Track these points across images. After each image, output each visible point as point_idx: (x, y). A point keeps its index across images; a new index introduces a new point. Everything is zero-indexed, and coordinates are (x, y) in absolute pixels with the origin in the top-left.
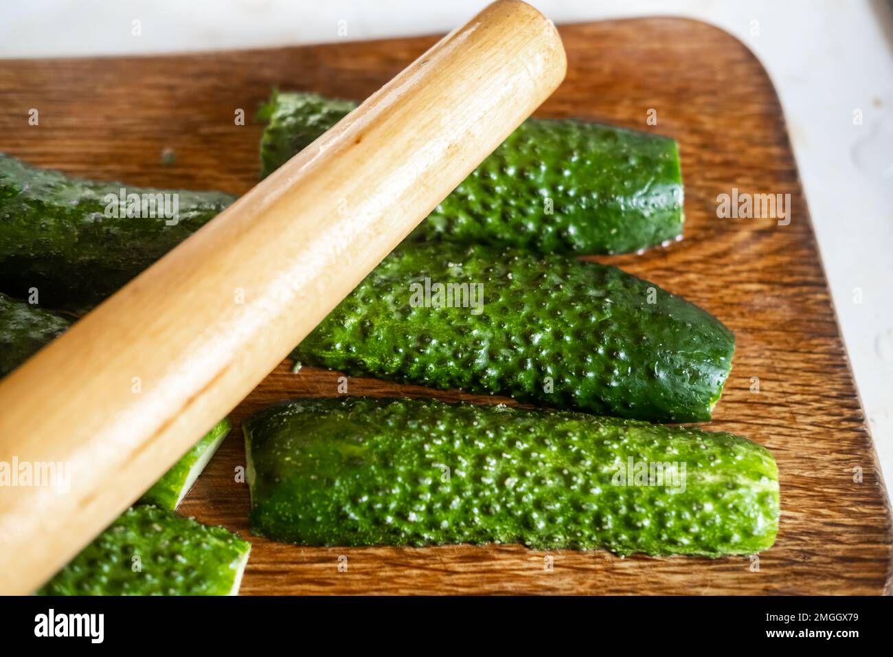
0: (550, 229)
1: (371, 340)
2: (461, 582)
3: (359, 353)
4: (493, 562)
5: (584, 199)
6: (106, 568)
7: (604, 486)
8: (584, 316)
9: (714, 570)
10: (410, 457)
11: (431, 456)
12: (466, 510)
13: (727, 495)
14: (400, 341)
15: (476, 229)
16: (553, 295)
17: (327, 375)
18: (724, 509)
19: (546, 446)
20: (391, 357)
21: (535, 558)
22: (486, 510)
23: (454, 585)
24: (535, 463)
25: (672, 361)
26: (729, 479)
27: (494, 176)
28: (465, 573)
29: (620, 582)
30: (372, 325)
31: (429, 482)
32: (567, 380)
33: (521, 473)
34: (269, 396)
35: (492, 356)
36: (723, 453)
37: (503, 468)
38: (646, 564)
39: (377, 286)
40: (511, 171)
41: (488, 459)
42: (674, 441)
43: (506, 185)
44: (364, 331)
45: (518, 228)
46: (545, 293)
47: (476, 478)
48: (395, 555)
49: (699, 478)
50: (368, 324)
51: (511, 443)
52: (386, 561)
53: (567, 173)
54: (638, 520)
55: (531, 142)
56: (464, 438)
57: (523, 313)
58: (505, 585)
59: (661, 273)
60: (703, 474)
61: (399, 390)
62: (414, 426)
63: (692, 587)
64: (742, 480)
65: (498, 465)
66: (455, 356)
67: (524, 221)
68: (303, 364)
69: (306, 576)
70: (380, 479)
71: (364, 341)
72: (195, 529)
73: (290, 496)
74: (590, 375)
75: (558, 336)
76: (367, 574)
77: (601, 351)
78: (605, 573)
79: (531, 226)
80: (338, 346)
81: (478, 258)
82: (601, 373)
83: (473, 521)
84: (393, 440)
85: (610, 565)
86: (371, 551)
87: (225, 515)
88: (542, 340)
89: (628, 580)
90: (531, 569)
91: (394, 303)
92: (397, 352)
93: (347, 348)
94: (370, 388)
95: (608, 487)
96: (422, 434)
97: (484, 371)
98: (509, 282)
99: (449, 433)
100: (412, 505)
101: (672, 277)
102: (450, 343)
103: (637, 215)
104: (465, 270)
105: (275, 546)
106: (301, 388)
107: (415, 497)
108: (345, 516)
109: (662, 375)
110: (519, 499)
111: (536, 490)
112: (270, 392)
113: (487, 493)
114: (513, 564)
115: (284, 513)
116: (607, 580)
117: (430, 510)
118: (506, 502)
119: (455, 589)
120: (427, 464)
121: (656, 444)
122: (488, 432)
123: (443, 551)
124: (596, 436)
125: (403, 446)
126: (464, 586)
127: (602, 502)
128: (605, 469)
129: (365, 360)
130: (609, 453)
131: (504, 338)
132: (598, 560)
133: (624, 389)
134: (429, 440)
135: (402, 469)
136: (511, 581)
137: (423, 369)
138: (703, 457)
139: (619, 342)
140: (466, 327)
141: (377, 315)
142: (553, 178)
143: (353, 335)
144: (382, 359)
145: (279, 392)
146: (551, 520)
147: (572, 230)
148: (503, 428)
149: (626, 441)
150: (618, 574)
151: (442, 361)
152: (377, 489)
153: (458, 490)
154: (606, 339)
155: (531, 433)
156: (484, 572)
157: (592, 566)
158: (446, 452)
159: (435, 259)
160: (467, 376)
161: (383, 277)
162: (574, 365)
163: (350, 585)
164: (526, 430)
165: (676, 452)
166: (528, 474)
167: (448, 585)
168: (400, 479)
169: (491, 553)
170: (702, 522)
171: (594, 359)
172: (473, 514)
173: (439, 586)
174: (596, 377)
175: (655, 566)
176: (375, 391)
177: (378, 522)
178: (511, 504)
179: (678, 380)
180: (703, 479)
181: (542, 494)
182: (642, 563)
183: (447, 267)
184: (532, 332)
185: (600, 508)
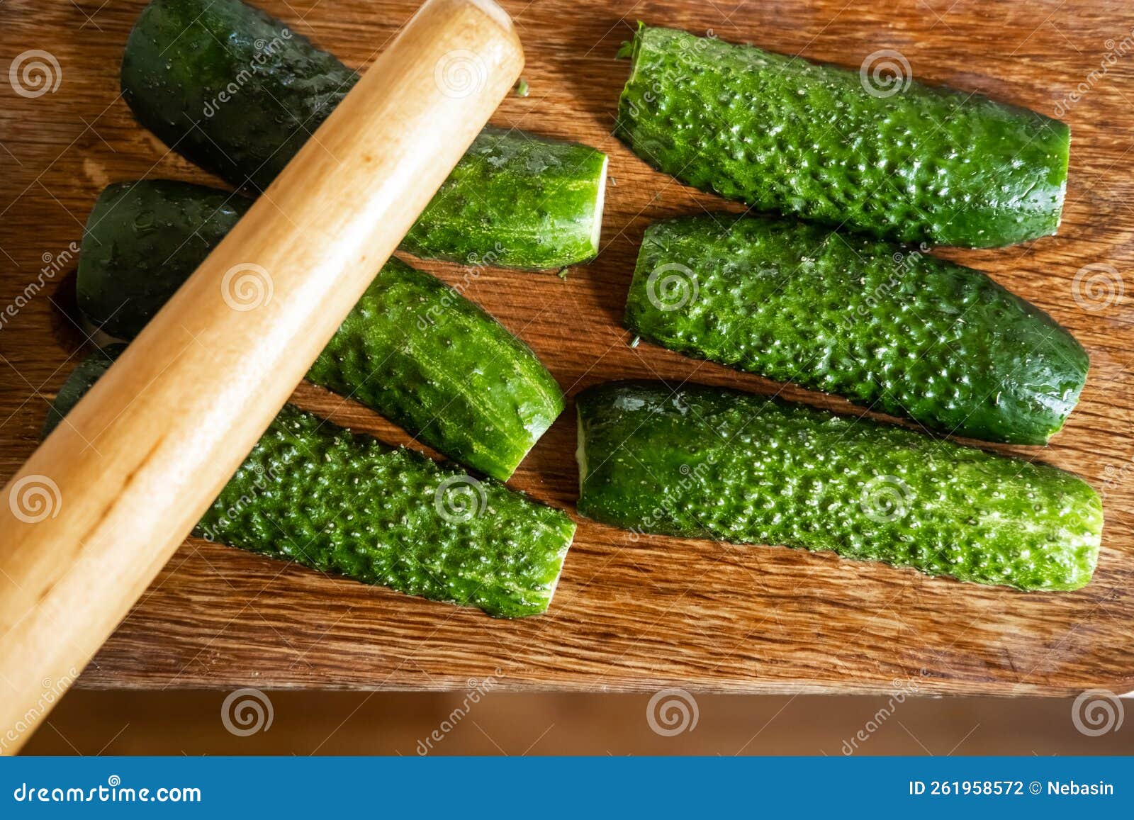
0: (913, 224)
1: (715, 335)
2: (772, 583)
3: (700, 344)
4: (805, 567)
5: (954, 201)
6: (446, 545)
7: (924, 522)
8: (932, 336)
9: (1020, 599)
10: (739, 472)
11: (761, 474)
12: (786, 526)
13: (1046, 547)
14: (742, 338)
15: (835, 213)
16: (905, 308)
17: (664, 353)
18: (1041, 558)
19: (874, 476)
20: (732, 353)
21: (847, 568)
22: (806, 527)
23: (765, 585)
24: (859, 492)
25: (1016, 393)
26: (1051, 531)
27: (862, 168)
28: (777, 574)
29: (926, 601)
30: (716, 319)
31: (755, 496)
32: (905, 397)
33: (845, 499)
34: (604, 369)
35: (833, 364)
36: (1050, 505)
37: (828, 492)
38: (954, 585)
39: (725, 277)
40: (882, 164)
41: (815, 483)
42: (1002, 485)
43: (873, 179)
44: (707, 324)
45: (879, 219)
46: (897, 305)
47: (801, 499)
48: (712, 549)
49: (1021, 527)
50: (712, 317)
51: (839, 469)
52: (706, 555)
53: (942, 172)
54: (952, 557)
55: (908, 133)
56: (794, 459)
57: (871, 325)
58: (815, 590)
59: (1024, 274)
60: (1026, 524)
61: (735, 377)
62: (748, 441)
63: (994, 613)
64: (1063, 532)
65: (824, 488)
66: (795, 359)
67: (887, 215)
68: (642, 339)
69: (626, 560)
70: (708, 491)
71: (706, 333)
72: (526, 512)
73: (619, 495)
74: (930, 395)
75: (902, 352)
76: (683, 564)
77: (944, 373)
78: (912, 590)
79: (893, 219)
80: (680, 334)
81: (833, 252)
82: (941, 395)
83: (792, 534)
84: (724, 454)
85: (918, 583)
86: (689, 542)
87: (555, 490)
88: (885, 355)
89: (934, 599)
90: (841, 578)
91: (742, 297)
92: (738, 349)
93: (688, 337)
94: (706, 371)
95: (928, 523)
96: (754, 450)
97: (823, 377)
98: (861, 287)
99: (780, 452)
100: (735, 517)
101: (1036, 279)
102: (793, 346)
103: (1008, 219)
104: (817, 266)
105: (598, 527)
106: (637, 364)
107: (739, 510)
108: (670, 519)
109: (1002, 404)
110: (839, 522)
111: (857, 516)
112: (606, 365)
113: (809, 513)
114: (825, 571)
115: (611, 509)
116: (913, 597)
117: (752, 521)
118: (826, 524)
119: (766, 589)
120: (753, 481)
121: (984, 487)
122: (818, 456)
123: (759, 551)
124: (924, 470)
125: (734, 461)
126: (774, 588)
127: (920, 536)
128: (929, 506)
129: (706, 351)
130: (935, 491)
131: (847, 349)
132: (908, 576)
133: (961, 413)
134: (759, 457)
135: (730, 482)
136: (820, 588)
137: (762, 366)
138: (1029, 505)
139: (964, 367)
140: (810, 332)
141: (722, 307)
142: (924, 176)
143: (696, 325)
144: (722, 353)
145: (615, 366)
146: (868, 542)
147: (936, 227)
148: (833, 452)
149: (955, 480)
150: (925, 592)
151: (782, 363)
152: (704, 500)
153: (782, 508)
154: (952, 362)
155: (860, 460)
156: (795, 576)
157: (901, 582)
158: (774, 471)
159: (788, 248)
160: (805, 378)
161: (732, 265)
162: (914, 385)
163: (666, 573)
164: (856, 457)
165: (1003, 496)
166: (852, 501)
167: (758, 584)
168: (727, 492)
169: (805, 557)
170: (1017, 567)
171: (935, 381)
172: (793, 529)
173: (751, 585)
174: (934, 398)
175: (962, 589)
176: (711, 375)
177: (700, 525)
178: (832, 525)
179: (1019, 411)
180: (1025, 528)
181: (863, 520)
182: (950, 584)
183: (799, 261)
184: (876, 346)
185: (917, 540)
